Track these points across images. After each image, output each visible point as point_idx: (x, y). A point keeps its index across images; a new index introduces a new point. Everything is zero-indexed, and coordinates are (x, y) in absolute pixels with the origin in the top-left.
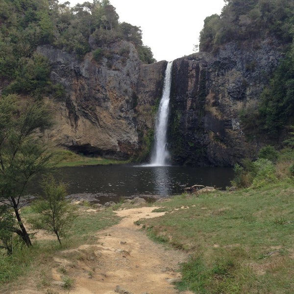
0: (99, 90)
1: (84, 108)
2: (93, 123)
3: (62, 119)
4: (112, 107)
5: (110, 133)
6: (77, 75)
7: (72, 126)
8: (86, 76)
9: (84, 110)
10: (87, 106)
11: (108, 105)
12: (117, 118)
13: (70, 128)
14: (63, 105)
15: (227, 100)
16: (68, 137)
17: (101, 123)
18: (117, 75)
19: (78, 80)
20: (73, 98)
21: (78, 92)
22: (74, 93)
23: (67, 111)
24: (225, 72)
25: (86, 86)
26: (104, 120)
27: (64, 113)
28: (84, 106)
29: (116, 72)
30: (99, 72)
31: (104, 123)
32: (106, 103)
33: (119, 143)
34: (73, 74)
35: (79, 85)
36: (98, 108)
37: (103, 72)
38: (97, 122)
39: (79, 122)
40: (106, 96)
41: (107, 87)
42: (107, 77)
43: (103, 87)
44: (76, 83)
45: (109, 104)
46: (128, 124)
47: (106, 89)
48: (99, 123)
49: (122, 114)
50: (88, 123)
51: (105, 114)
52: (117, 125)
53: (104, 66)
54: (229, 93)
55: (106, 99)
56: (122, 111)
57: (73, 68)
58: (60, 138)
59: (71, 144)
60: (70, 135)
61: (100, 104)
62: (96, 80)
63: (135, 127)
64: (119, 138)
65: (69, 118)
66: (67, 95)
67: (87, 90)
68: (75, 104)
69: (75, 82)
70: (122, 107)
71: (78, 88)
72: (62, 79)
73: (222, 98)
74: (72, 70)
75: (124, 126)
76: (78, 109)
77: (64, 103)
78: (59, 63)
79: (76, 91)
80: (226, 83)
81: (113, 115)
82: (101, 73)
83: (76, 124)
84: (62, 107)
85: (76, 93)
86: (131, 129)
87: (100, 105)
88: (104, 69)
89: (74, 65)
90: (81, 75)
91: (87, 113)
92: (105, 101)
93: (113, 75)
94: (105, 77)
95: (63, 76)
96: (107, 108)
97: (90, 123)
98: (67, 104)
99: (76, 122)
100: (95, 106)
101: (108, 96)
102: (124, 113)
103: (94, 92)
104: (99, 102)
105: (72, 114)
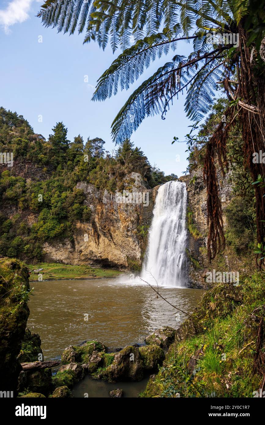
0: (113, 213)
4: (122, 227)
6: (99, 202)
7: (96, 243)
8: (105, 202)
9: (103, 230)
10: (105, 227)
11: (119, 226)
12: (126, 237)
13: (95, 244)
15: (202, 218)
16: (93, 252)
17: (115, 241)
19: (100, 206)
20: (96, 220)
22: (97, 216)
23: (93, 231)
25: (105, 211)
26: (117, 238)
27: (90, 232)
28: (103, 227)
30: (113, 198)
31: (117, 241)
32: (118, 224)
33: (128, 258)
35: (101, 209)
36: (112, 228)
38: (112, 240)
39: (101, 240)
40: (118, 218)
41: (119, 210)
43: (115, 210)
45: (120, 224)
46: (134, 241)
47: (117, 212)
50: (107, 241)
52: (125, 242)
54: (203, 211)
55: (117, 220)
58: (87, 253)
59: (95, 258)
60: (94, 251)
62: (111, 205)
63: (139, 245)
64: (128, 254)
65: (94, 236)
66: (93, 218)
67: (105, 213)
68: (98, 225)
69: (98, 207)
70: (129, 226)
71: (100, 212)
73: (198, 216)
74: (96, 198)
75: (131, 243)
76: (100, 229)
77: (91, 225)
79: (98, 214)
80: (201, 201)
81: (123, 234)
82: (115, 199)
83: (98, 241)
84: (89, 228)
85: (99, 216)
86: (135, 246)
87: (113, 226)
90: (101, 202)
91: (105, 233)
92: (117, 222)
95: (91, 203)
96: (118, 228)
97: (108, 241)
98: (93, 225)
99: (98, 240)
100: (110, 226)
101: (119, 218)
102: (130, 232)
103: (110, 214)
104: (113, 223)
105: (96, 233)
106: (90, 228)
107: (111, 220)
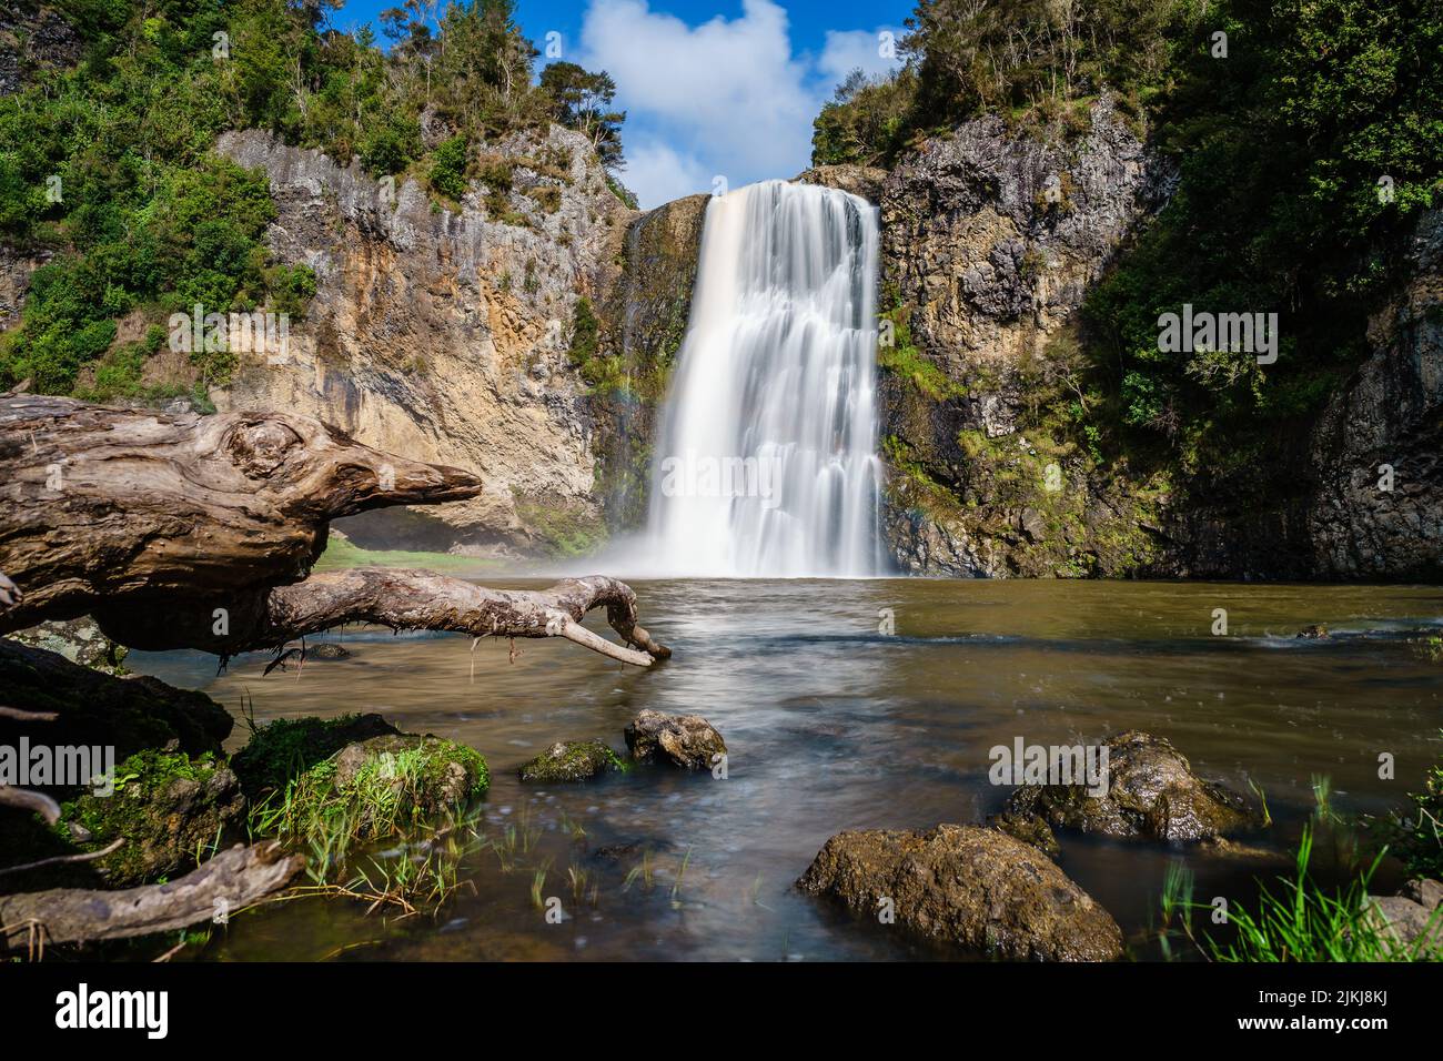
0: (448, 295)
1: (385, 362)
2: (419, 418)
3: (294, 402)
4: (499, 358)
5: (486, 460)
6: (365, 239)
8: (403, 242)
9: (386, 369)
10: (399, 356)
11: (483, 353)
12: (517, 403)
14: (303, 349)
15: (963, 324)
17: (451, 419)
18: (523, 241)
19: (369, 256)
20: (346, 322)
21: (368, 299)
22: (347, 304)
23: (320, 372)
24: (950, 222)
25: (399, 280)
26: (466, 408)
27: (305, 379)
28: (386, 355)
29: (521, 231)
30: (452, 226)
31: (463, 420)
32: (474, 344)
33: (519, 495)
34: (353, 233)
35: (374, 274)
36: (441, 363)
37: (469, 229)
38: (433, 416)
39: (365, 416)
40: (476, 318)
41: (483, 283)
42: (485, 247)
43: (464, 284)
44: (363, 266)
45: (487, 349)
46: (560, 424)
47: (476, 293)
48: (441, 416)
49: (535, 387)
50: (401, 418)
51: (467, 387)
52: (513, 427)
53: (473, 208)
54: (969, 299)
55: (475, 329)
56: (537, 376)
57: (352, 212)
61: (453, 348)
62: (440, 257)
63: (585, 438)
64: (517, 480)
65: (327, 399)
66: (323, 310)
67: (401, 291)
68: (352, 347)
69: (358, 262)
70: (535, 357)
71: (370, 287)
72: (308, 252)
73: (939, 318)
74: (348, 220)
75: (542, 432)
76: (363, 365)
77: (310, 343)
78: (303, 194)
79: (358, 297)
80: (957, 259)
81: (501, 389)
82: (463, 231)
84: (300, 357)
85: (359, 304)
86: (566, 442)
87: (450, 353)
88: (475, 216)
89: (360, 201)
90: (381, 238)
91: (396, 382)
92: (470, 336)
93: (507, 240)
94: (478, 244)
95: (311, 242)
96: (476, 363)
97: (406, 419)
98: (320, 343)
99: (349, 415)
100: (431, 353)
101: (483, 319)
102: (545, 381)
103: (430, 299)
104: (447, 338)
105: (337, 386)
106: (306, 359)
107: (435, 328)
